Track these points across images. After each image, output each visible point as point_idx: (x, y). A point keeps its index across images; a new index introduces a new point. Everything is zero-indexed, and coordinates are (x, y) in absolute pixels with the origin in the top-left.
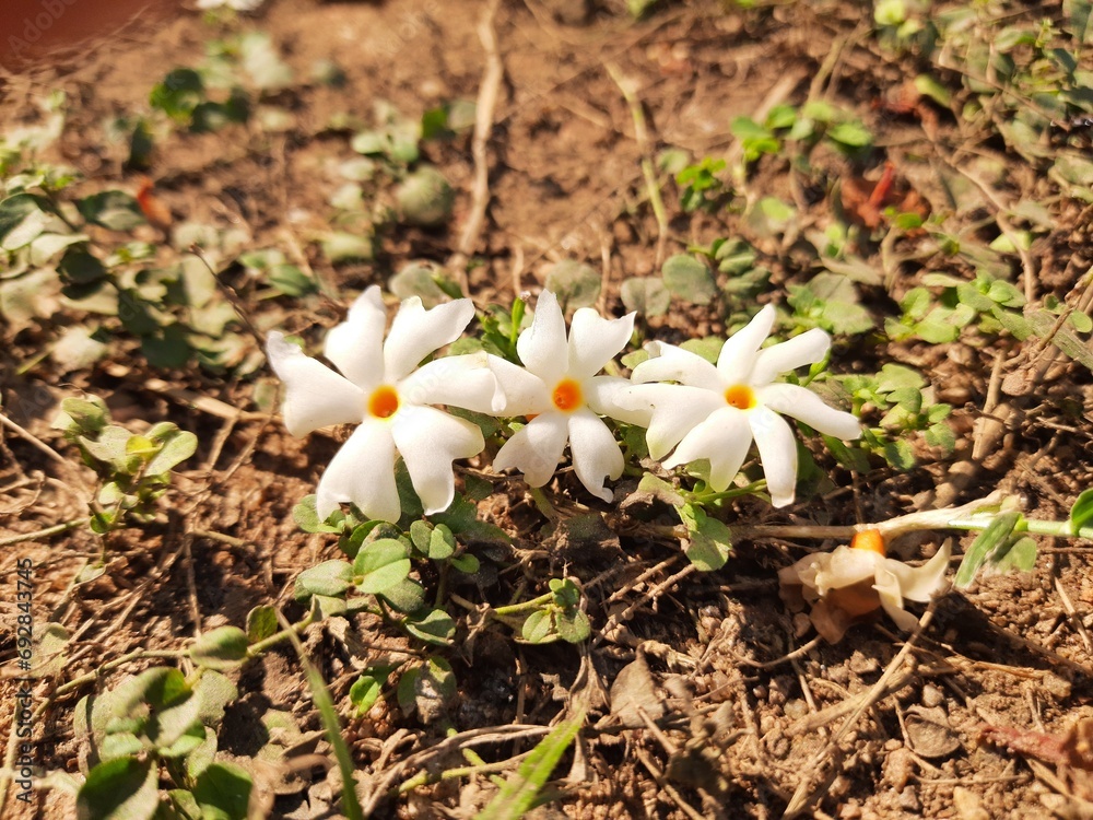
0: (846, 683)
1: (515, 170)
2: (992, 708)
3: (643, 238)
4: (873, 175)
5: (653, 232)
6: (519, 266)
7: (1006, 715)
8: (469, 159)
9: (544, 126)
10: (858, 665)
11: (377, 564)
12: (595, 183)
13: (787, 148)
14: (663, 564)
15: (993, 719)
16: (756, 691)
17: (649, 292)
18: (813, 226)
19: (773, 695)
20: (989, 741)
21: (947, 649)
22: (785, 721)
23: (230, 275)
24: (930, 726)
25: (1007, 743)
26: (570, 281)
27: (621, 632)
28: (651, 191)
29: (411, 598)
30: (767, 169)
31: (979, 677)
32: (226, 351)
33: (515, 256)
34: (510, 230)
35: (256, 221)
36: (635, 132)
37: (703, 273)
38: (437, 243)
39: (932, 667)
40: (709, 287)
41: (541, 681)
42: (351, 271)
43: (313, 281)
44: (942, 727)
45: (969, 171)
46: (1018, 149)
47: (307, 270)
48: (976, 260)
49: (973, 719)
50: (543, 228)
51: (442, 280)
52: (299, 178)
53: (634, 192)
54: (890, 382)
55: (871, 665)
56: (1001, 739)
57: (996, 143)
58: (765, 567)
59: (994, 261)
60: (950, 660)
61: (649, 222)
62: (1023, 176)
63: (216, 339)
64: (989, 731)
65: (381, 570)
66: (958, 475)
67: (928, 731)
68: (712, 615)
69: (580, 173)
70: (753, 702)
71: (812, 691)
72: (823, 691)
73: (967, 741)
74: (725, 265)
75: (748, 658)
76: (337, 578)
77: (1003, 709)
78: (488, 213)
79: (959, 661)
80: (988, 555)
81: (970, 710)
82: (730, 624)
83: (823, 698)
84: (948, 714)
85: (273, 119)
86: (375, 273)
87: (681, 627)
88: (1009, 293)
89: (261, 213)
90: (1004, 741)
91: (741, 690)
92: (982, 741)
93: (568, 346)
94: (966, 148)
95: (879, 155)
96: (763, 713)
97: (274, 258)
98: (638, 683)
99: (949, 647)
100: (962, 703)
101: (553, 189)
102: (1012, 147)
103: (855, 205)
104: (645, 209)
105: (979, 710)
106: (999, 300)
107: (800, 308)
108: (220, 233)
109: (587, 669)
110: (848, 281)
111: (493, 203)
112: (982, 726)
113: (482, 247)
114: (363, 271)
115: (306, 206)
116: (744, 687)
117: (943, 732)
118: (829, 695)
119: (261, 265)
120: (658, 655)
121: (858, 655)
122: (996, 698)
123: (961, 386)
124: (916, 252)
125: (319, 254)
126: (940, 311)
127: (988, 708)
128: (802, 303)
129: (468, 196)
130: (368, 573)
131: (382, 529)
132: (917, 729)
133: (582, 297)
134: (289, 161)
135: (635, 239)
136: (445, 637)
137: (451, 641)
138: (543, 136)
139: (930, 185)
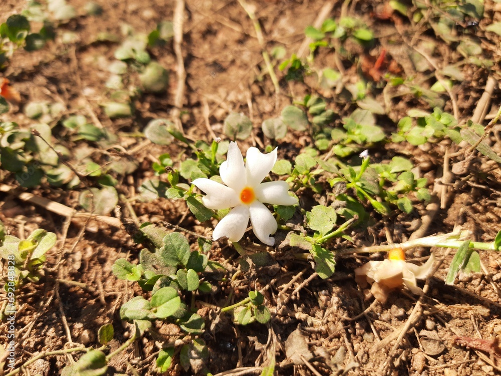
0: (390, 321)
1: (197, 58)
2: (457, 326)
3: (267, 93)
4: (374, 53)
5: (272, 89)
6: (206, 112)
7: (463, 329)
8: (173, 53)
9: (209, 32)
10: (395, 312)
11: (163, 301)
12: (238, 62)
13: (332, 42)
14: (301, 273)
15: (458, 332)
16: (349, 331)
17: (276, 126)
18: (349, 82)
19: (358, 332)
20: (458, 344)
21: (435, 302)
22: (364, 344)
23: (58, 130)
24: (431, 341)
25: (466, 345)
26: (237, 124)
27: (283, 310)
28: (268, 68)
29: (181, 311)
30: (322, 51)
31: (449, 312)
32: (61, 174)
33: (203, 106)
34: (200, 91)
35: (67, 95)
36: (256, 33)
37: (302, 114)
38: (163, 102)
39: (430, 311)
40: (305, 121)
41: (248, 340)
42: (121, 122)
43: (103, 131)
44: (437, 340)
45: (418, 48)
46: (442, 37)
47: (98, 125)
48: (429, 99)
49: (449, 333)
50: (215, 89)
51: (172, 131)
52: (86, 69)
53: (259, 67)
54: (396, 167)
55: (401, 312)
56: (463, 342)
57: (430, 33)
58: (348, 268)
59: (437, 98)
60: (437, 306)
61: (268, 83)
62: (444, 49)
63: (55, 167)
64: (457, 339)
65: (165, 304)
66: (431, 211)
67: (431, 343)
68: (325, 295)
69: (230, 57)
70: (349, 337)
71: (375, 327)
72: (380, 326)
73: (447, 344)
74: (312, 110)
75: (345, 316)
76: (143, 309)
77: (461, 326)
78: (187, 83)
79: (441, 307)
80: (460, 266)
81: (448, 329)
82: (335, 299)
83: (380, 330)
84: (437, 332)
85: (68, 37)
86: (133, 122)
87: (310, 301)
88: (450, 120)
89: (68, 90)
90: (465, 344)
91: (343, 333)
92: (454, 344)
93: (245, 170)
94: (416, 36)
95: (376, 43)
96: (354, 342)
97: (80, 120)
98: (298, 342)
99: (437, 301)
100: (443, 325)
101: (218, 67)
102: (439, 36)
103: (368, 70)
104: (266, 77)
105: (451, 329)
106: (445, 123)
107: (350, 130)
108: (49, 106)
109: (272, 335)
110: (370, 113)
111: (188, 76)
112: (454, 337)
113: (186, 102)
114: (127, 122)
115: (91, 85)
116: (344, 331)
117: (438, 343)
118: (383, 328)
119: (74, 125)
120: (303, 320)
121: (394, 307)
122: (458, 321)
123: (425, 161)
124: (398, 92)
125: (103, 113)
126: (417, 129)
127: (455, 327)
128: (350, 127)
129: (175, 73)
130: (159, 306)
131: (162, 280)
132: (425, 343)
133: (243, 132)
134: (79, 59)
135: (262, 93)
136: (200, 329)
137: (204, 331)
138: (209, 38)
139: (402, 57)
